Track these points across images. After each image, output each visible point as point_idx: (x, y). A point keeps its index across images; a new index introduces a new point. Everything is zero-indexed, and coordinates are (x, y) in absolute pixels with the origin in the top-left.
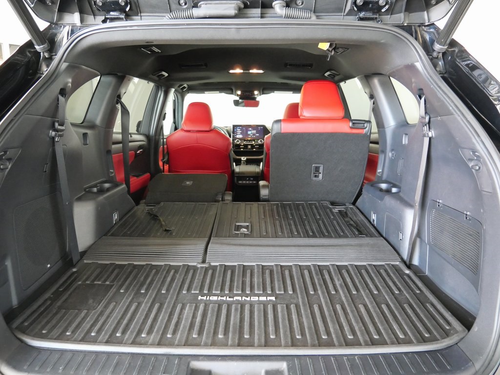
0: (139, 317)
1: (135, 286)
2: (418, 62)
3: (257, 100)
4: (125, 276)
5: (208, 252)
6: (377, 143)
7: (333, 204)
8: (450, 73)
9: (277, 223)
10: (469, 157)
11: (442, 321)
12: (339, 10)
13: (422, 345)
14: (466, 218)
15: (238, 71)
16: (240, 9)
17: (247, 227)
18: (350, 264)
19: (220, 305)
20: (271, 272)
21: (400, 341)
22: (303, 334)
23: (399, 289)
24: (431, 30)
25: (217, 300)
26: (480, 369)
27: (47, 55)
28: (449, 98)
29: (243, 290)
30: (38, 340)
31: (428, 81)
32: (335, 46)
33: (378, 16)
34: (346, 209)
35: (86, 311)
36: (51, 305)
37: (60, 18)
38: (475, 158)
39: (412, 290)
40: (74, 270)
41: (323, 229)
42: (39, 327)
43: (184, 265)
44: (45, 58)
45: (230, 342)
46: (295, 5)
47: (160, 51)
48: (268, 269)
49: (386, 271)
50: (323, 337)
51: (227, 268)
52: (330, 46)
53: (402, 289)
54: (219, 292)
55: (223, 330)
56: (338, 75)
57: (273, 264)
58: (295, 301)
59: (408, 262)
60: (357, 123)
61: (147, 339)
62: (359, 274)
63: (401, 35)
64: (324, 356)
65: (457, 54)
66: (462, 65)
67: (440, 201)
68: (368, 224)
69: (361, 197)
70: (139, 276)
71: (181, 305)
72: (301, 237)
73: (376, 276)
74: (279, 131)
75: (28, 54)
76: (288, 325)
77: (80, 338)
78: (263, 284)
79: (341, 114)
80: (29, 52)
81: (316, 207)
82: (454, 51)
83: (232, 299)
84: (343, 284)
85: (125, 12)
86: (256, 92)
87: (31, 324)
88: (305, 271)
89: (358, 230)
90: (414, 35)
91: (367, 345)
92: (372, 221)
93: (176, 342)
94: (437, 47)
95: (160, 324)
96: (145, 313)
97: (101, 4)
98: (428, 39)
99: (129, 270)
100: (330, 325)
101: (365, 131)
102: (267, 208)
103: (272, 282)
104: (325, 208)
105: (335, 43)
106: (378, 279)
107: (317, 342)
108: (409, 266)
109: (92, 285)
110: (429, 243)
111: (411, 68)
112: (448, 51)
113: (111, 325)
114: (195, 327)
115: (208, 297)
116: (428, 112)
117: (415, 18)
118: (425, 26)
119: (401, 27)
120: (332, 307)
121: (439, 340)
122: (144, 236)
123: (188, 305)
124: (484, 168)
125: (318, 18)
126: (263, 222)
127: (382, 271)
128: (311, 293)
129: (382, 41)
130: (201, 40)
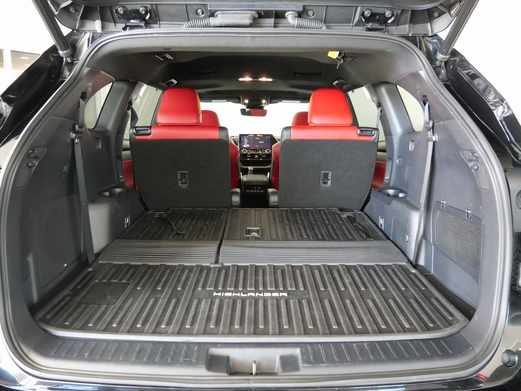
0: (157, 311)
1: (151, 284)
2: (422, 70)
3: (265, 109)
4: (140, 275)
5: (220, 254)
6: (384, 151)
7: (341, 210)
8: (452, 81)
9: (287, 227)
10: (468, 158)
11: (445, 313)
12: (348, 21)
13: (426, 333)
14: (468, 216)
15: (247, 79)
16: (254, 19)
17: (257, 231)
18: (359, 265)
19: (235, 300)
20: (283, 272)
21: (406, 330)
22: (314, 324)
23: (405, 286)
24: (435, 41)
25: (232, 296)
26: (479, 353)
27: (69, 60)
28: (450, 103)
29: (256, 287)
30: (62, 330)
31: (431, 88)
32: (344, 55)
33: (384, 27)
34: (355, 214)
35: (105, 306)
36: (70, 300)
37: (82, 25)
38: (474, 158)
39: (418, 287)
40: (90, 270)
41: (332, 233)
42: (62, 319)
43: (198, 266)
44: (67, 63)
45: (246, 331)
46: (306, 16)
47: (172, 58)
48: (279, 269)
49: (393, 270)
50: (334, 327)
51: (239, 268)
52: (340, 55)
53: (409, 286)
54: (233, 289)
55: (239, 321)
56: (346, 84)
57: (284, 264)
58: (306, 297)
59: (414, 263)
60: (365, 131)
61: (167, 329)
62: (367, 273)
63: (406, 45)
64: (334, 343)
65: (458, 63)
66: (463, 74)
67: (444, 202)
68: (376, 229)
69: (369, 203)
70: (154, 275)
71: (197, 300)
72: (310, 240)
73: (384, 275)
74: (289, 138)
75: (52, 58)
76: (300, 317)
77: (103, 329)
78: (275, 282)
79: (349, 121)
80: (53, 57)
81: (325, 213)
82: (456, 60)
83: (246, 295)
84: (352, 282)
85: (145, 20)
86: (264, 101)
87: (53, 317)
88: (315, 270)
89: (366, 234)
90: (418, 45)
91: (375, 333)
92: (379, 226)
93: (195, 332)
94: (440, 56)
95: (178, 317)
96: (163, 307)
97: (122, 13)
98: (431, 49)
99: (144, 270)
100: (340, 317)
101: (373, 138)
102: (276, 214)
103: (284, 280)
104: (334, 214)
105: (343, 52)
106: (386, 278)
107: (328, 331)
108: (415, 266)
109: (109, 284)
110: (434, 244)
111: (416, 76)
112: (450, 60)
113: (131, 318)
114: (212, 319)
115: (223, 293)
116: (431, 117)
117: (419, 29)
118: (429, 37)
119: (406, 37)
120: (342, 301)
121: (442, 329)
122: (156, 239)
123: (204, 300)
124: (482, 167)
125: (328, 28)
126: (273, 227)
127: (389, 271)
128: (322, 289)
129: (389, 51)
130: (218, 48)
